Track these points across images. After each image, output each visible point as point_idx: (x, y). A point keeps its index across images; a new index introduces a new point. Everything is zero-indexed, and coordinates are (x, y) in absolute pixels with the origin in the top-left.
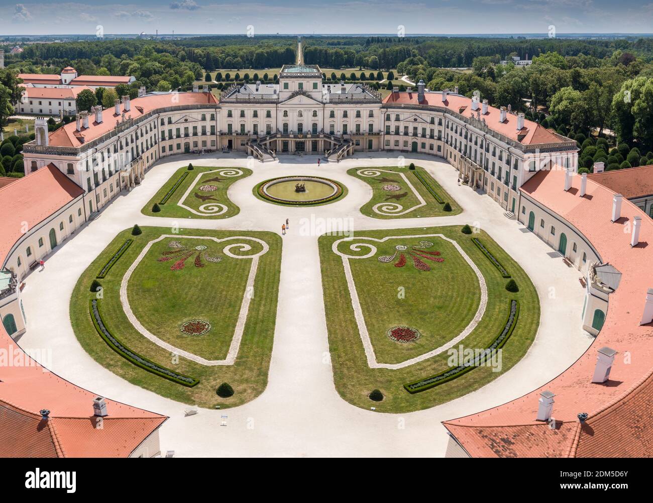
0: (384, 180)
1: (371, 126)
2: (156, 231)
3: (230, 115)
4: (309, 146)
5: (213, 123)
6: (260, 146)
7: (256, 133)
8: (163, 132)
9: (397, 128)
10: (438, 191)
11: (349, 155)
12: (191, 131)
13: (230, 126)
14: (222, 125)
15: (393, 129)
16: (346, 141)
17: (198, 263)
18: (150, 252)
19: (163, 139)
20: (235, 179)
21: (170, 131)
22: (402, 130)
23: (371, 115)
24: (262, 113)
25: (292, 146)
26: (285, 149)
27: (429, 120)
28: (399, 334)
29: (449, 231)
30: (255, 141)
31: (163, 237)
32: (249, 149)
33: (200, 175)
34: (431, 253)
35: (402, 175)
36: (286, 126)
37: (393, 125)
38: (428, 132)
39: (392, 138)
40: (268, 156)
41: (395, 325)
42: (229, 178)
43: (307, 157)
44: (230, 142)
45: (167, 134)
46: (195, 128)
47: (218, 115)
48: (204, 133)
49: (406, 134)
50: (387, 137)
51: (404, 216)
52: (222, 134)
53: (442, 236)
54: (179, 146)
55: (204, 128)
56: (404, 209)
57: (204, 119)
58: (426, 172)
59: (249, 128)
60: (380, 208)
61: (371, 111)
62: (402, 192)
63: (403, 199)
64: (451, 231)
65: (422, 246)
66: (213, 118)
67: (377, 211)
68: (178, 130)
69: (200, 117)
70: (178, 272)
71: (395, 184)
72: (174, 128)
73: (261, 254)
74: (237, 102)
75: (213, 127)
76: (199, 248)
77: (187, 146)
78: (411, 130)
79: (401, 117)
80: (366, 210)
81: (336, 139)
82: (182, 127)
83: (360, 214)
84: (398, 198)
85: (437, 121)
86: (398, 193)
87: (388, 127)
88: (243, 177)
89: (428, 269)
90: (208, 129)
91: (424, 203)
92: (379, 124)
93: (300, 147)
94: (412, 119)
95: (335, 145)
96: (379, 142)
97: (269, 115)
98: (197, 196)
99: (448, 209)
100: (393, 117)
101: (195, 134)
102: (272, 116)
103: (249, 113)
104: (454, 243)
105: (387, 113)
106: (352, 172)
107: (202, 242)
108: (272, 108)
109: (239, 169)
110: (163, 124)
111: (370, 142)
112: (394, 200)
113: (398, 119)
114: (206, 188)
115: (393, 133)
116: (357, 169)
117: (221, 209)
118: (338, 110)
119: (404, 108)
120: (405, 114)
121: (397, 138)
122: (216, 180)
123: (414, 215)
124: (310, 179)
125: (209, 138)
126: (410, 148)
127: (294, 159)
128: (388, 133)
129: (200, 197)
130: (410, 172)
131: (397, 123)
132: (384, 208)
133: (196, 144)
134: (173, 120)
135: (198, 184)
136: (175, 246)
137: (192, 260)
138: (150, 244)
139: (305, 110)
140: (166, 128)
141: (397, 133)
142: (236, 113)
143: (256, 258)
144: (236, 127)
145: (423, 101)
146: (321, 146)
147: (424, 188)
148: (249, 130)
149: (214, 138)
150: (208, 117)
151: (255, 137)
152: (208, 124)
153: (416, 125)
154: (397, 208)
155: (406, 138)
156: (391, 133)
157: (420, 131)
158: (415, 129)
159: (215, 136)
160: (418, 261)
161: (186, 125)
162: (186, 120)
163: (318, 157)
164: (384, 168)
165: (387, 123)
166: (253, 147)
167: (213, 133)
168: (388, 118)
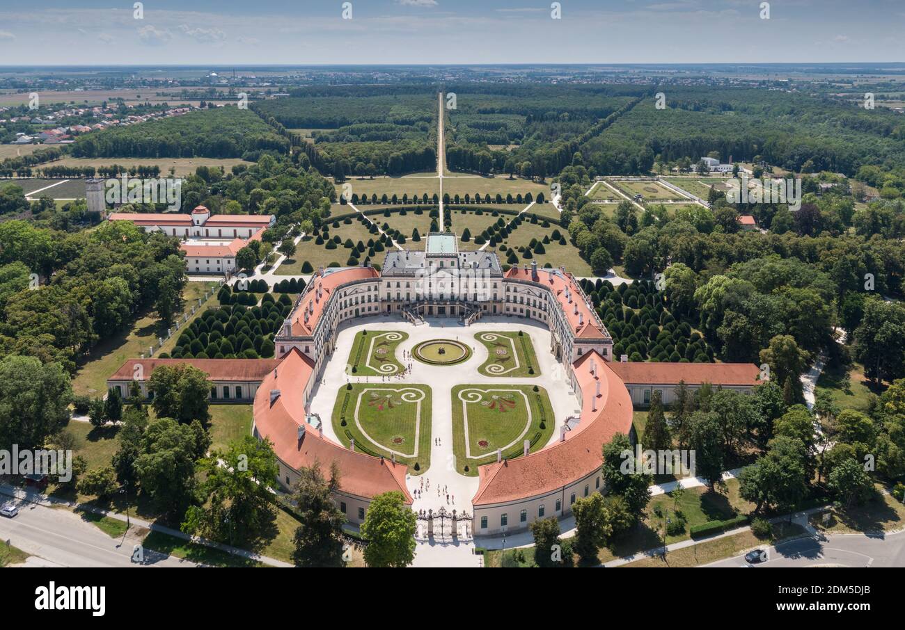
0: (498, 344)
1: (495, 295)
2: (361, 387)
3: (389, 286)
4: (448, 310)
5: (377, 293)
6: (412, 311)
7: (408, 299)
8: (341, 303)
9: (515, 297)
10: (530, 357)
11: (477, 320)
12: (360, 300)
13: (389, 294)
14: (383, 293)
15: (512, 298)
16: (476, 306)
17: (390, 406)
18: (362, 401)
19: (341, 309)
20: (398, 343)
21: (345, 302)
22: (518, 299)
23: (495, 287)
25: (435, 310)
26: (431, 312)
27: (538, 295)
28: (482, 443)
29: (525, 388)
30: (408, 306)
31: (366, 390)
32: (404, 314)
33: (373, 339)
34: (510, 402)
35: (512, 340)
37: (512, 294)
39: (511, 306)
40: (418, 320)
41: (480, 440)
42: (393, 342)
43: (446, 320)
44: (389, 306)
45: (343, 304)
46: (363, 297)
47: (380, 286)
48: (369, 301)
49: (522, 303)
50: (507, 304)
51: (503, 376)
52: (383, 301)
53: (520, 391)
54: (351, 312)
55: (369, 297)
56: (505, 370)
57: (369, 290)
58: (529, 339)
59: (403, 296)
60: (490, 369)
61: (495, 284)
62: (507, 356)
63: (506, 362)
64: (527, 389)
65: (507, 397)
66: (376, 289)
67: (488, 371)
68: (351, 300)
69: (366, 289)
70: (382, 412)
71: (504, 349)
72: (348, 299)
73: (422, 399)
74: (394, 276)
75: (376, 296)
76: (388, 396)
77: (357, 311)
78: (525, 301)
79: (518, 289)
80: (481, 370)
81: (469, 305)
82: (353, 297)
83: (477, 373)
84: (502, 360)
85: (543, 296)
86: (504, 357)
87: (508, 296)
88: (403, 340)
89: (505, 411)
90: (373, 298)
91: (518, 366)
92: (501, 294)
93: (442, 311)
94: (526, 291)
95: (467, 310)
96: (501, 308)
98: (376, 358)
99: (531, 372)
100: (512, 289)
101: (363, 302)
103: (403, 285)
104: (525, 396)
105: (507, 286)
106: (477, 336)
107: (389, 392)
109: (399, 332)
110: (341, 297)
111: (495, 307)
112: (500, 362)
113: (515, 291)
114: (380, 351)
116: (481, 333)
117: (394, 369)
119: (520, 283)
120: (521, 288)
121: (515, 305)
122: (385, 343)
123: (509, 375)
124: (448, 342)
125: (373, 305)
126: (524, 314)
127: (437, 322)
128: (508, 301)
129: (379, 360)
130: (518, 338)
131: (515, 294)
132: (492, 369)
133: (363, 310)
134: (348, 293)
135: (374, 348)
136: (374, 395)
137: (386, 404)
138: (360, 395)
140: (343, 300)
141: (515, 302)
142: (394, 284)
143: (419, 401)
144: (394, 295)
145: (536, 278)
146: (457, 310)
147: (523, 353)
149: (377, 304)
150: (373, 288)
151: (408, 302)
152: (373, 293)
153: (529, 296)
154: (500, 368)
155: (522, 306)
156: (511, 301)
157: (532, 302)
158: (529, 299)
159: (378, 302)
160: (501, 406)
161: (356, 295)
162: (356, 292)
163: (455, 320)
164: (501, 333)
165: (507, 293)
166: (406, 312)
167: (376, 300)
168: (508, 290)
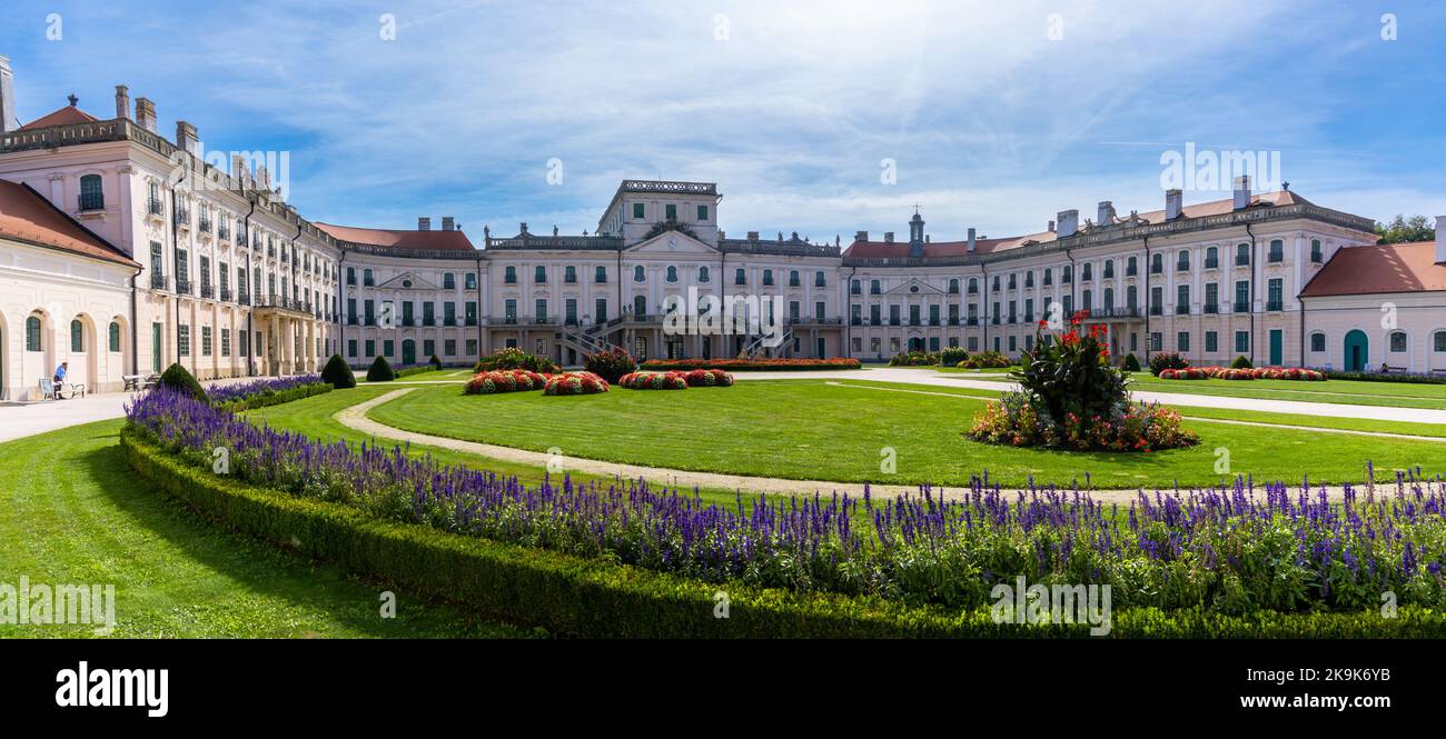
1: (821, 307)
3: (511, 278)
5: (473, 296)
7: (572, 320)
9: (876, 310)
12: (418, 313)
13: (511, 305)
14: (493, 307)
15: (866, 313)
22: (885, 313)
23: (820, 283)
24: (586, 274)
27: (945, 287)
30: (572, 338)
36: (640, 302)
37: (866, 302)
38: (944, 314)
39: (866, 334)
44: (511, 344)
45: (361, 310)
46: (428, 307)
47: (484, 277)
48: (450, 321)
49: (895, 322)
50: (856, 332)
52: (494, 324)
55: (450, 307)
57: (449, 284)
59: (556, 309)
61: (820, 274)
66: (471, 283)
69: (440, 281)
72: (378, 298)
74: (528, 247)
75: (471, 307)
77: (409, 350)
78: (905, 314)
79: (884, 287)
82: (397, 301)
87: (857, 308)
90: (460, 312)
92: (837, 308)
94: (907, 288)
96: (840, 344)
97: (601, 278)
100: (866, 287)
101: (429, 321)
102: (609, 279)
103: (556, 274)
105: (854, 278)
108: (607, 259)
111: (821, 342)
113: (876, 290)
115: (867, 322)
118: (752, 268)
119: (889, 265)
120: (892, 280)
121: (876, 332)
125: (462, 335)
128: (857, 322)
131: (875, 300)
133: (430, 346)
134: (377, 279)
139: (682, 266)
140: (361, 296)
141: (876, 321)
142: (526, 274)
144: (527, 310)
148: (556, 312)
149: (473, 334)
150: (460, 281)
151: (570, 330)
152: (460, 299)
153: (915, 301)
155: (896, 332)
156: (864, 322)
157: (925, 314)
158: (914, 309)
159: (477, 328)
161: (407, 293)
162: (407, 284)
165: (855, 300)
167: (471, 322)
168: (856, 290)
